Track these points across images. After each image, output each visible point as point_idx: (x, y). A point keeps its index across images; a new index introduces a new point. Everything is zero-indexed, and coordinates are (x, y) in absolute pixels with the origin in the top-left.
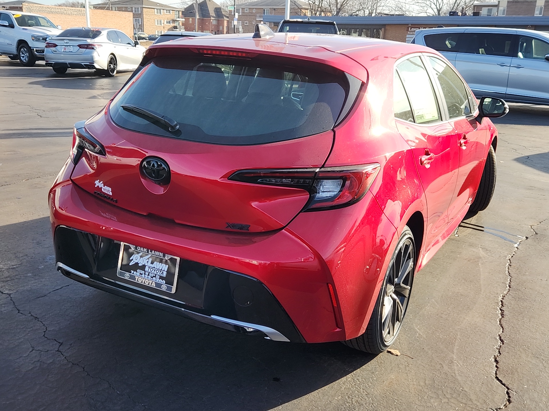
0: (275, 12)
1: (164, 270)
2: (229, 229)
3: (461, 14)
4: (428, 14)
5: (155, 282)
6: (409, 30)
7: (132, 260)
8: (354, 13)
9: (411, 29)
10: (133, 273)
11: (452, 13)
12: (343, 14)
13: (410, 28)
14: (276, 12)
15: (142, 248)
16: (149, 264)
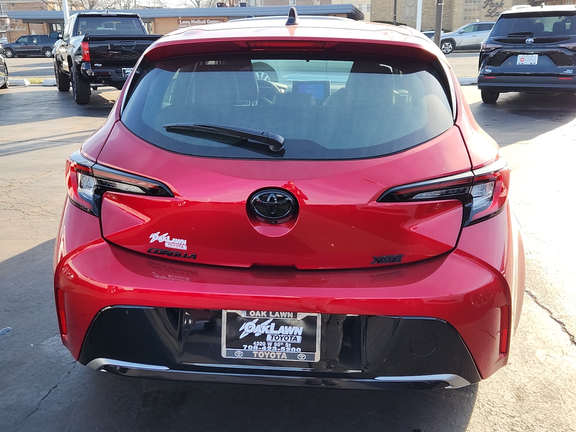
0: (14, 7)
1: (297, 335)
2: (376, 264)
3: (229, 5)
4: (188, 6)
5: (286, 353)
6: (180, 23)
7: (243, 330)
8: (109, 6)
9: (182, 22)
10: (247, 348)
11: (219, 5)
12: (97, 8)
13: (180, 21)
14: (16, 7)
15: (258, 312)
16: (272, 331)
